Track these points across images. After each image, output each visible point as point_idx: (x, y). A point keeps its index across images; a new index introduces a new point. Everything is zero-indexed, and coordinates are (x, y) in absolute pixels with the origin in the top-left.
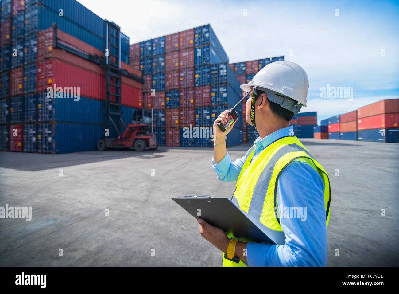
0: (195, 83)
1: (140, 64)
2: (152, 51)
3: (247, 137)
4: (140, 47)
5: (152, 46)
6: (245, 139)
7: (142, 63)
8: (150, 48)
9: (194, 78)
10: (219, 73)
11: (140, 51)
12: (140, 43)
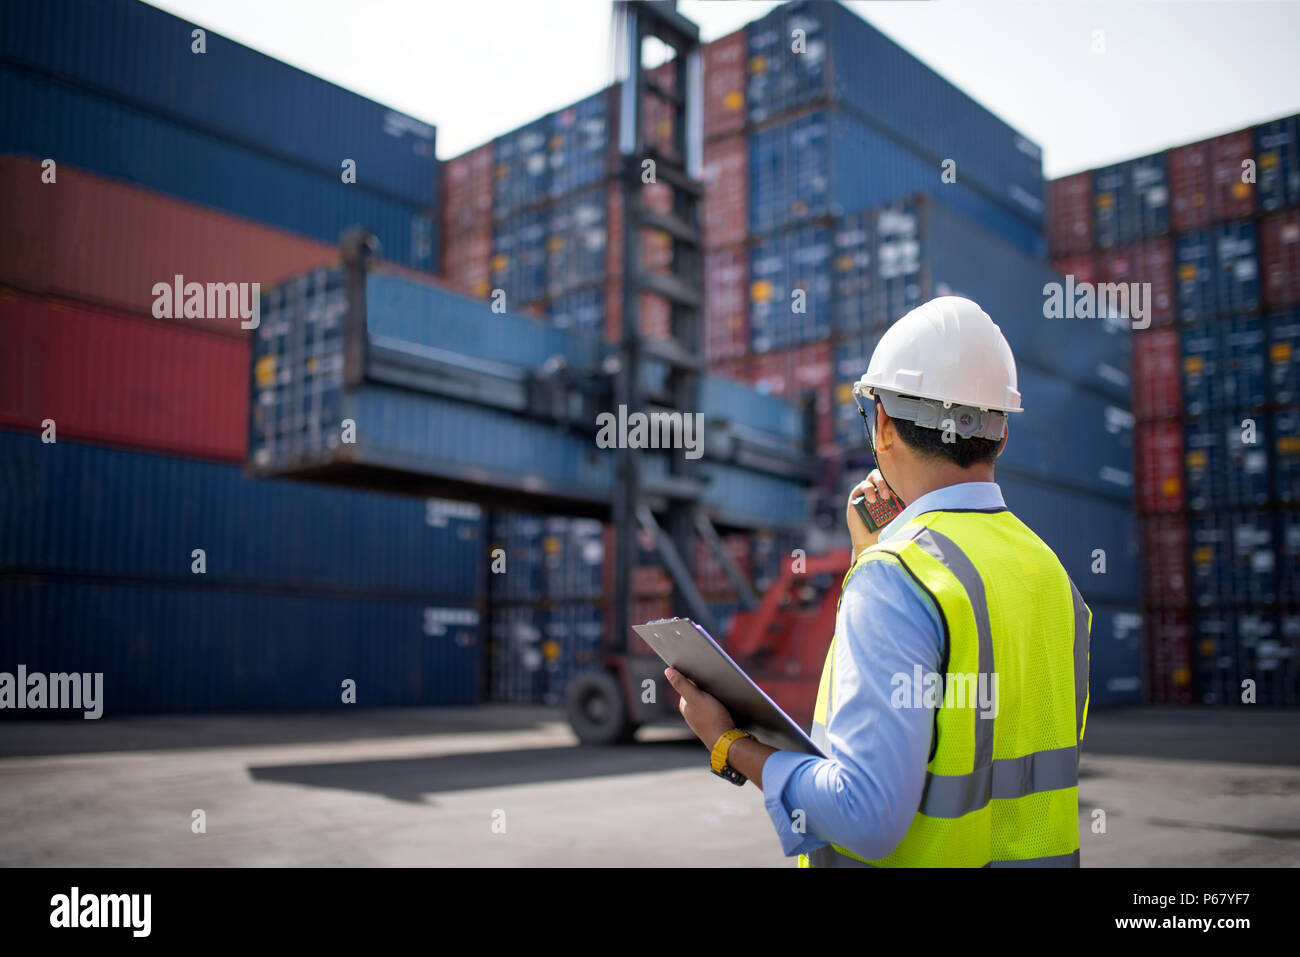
0: (750, 333)
1: (493, 254)
2: (548, 174)
3: (1194, 660)
4: (496, 164)
5: (546, 150)
6: (1181, 675)
7: (505, 242)
8: (536, 164)
9: (748, 305)
10: (876, 263)
11: (494, 183)
12: (497, 143)
